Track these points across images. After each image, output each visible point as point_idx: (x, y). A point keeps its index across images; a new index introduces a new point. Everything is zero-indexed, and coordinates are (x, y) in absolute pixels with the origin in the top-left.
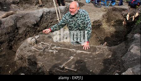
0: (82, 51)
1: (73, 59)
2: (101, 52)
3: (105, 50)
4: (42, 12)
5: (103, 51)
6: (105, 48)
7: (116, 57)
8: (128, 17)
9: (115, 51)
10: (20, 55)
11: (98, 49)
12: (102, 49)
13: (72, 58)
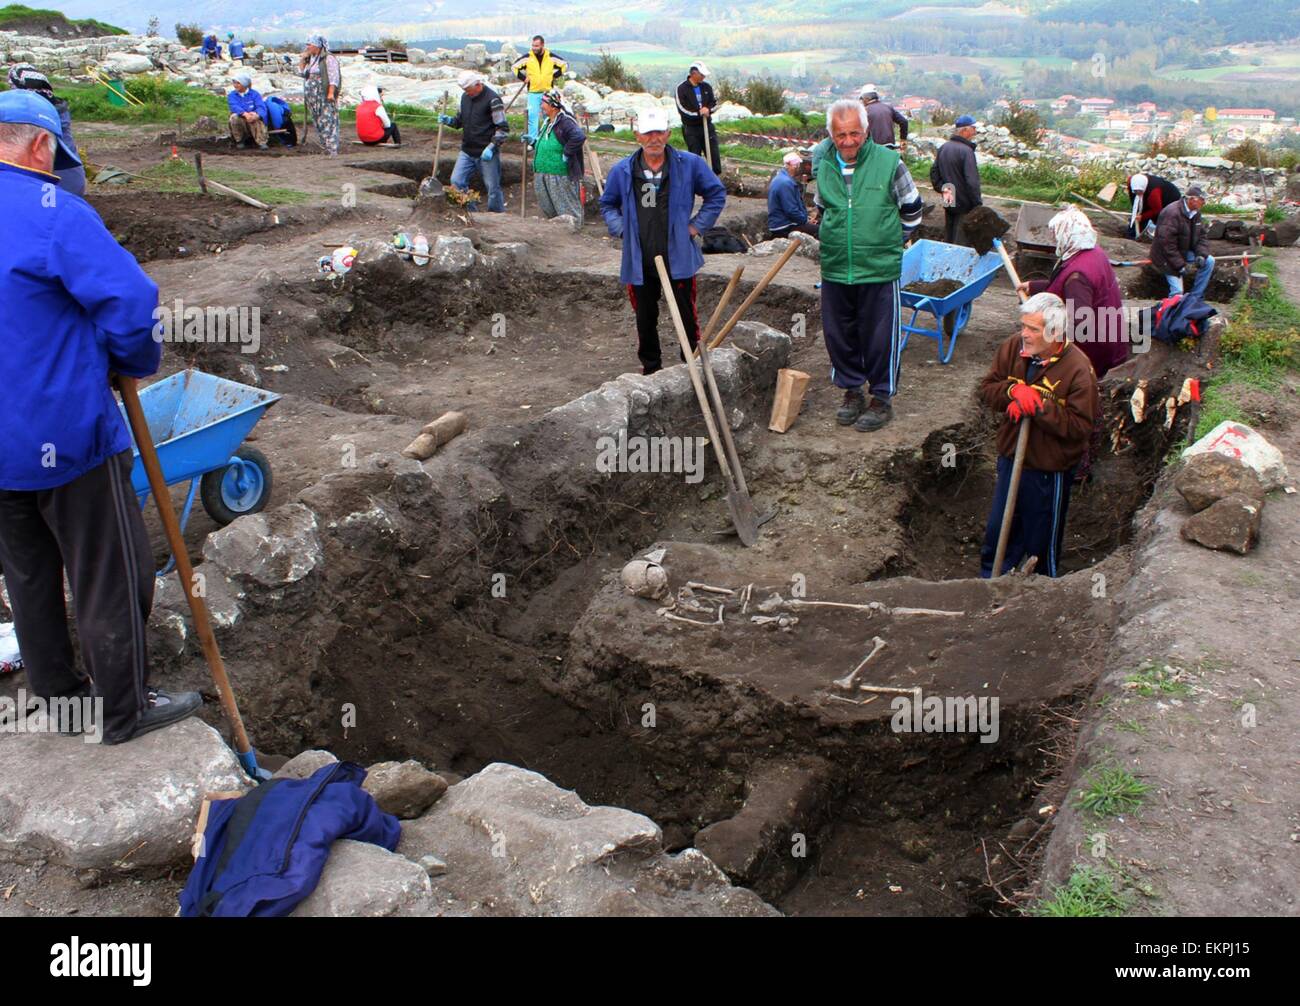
0: (919, 611)
1: (886, 647)
2: (1016, 603)
3: (1032, 592)
4: (625, 401)
5: (1026, 600)
6: (1031, 584)
7: (1091, 618)
8: (1137, 402)
9: (1080, 591)
10: (609, 656)
11: (998, 595)
12: (1016, 590)
13: (880, 642)
